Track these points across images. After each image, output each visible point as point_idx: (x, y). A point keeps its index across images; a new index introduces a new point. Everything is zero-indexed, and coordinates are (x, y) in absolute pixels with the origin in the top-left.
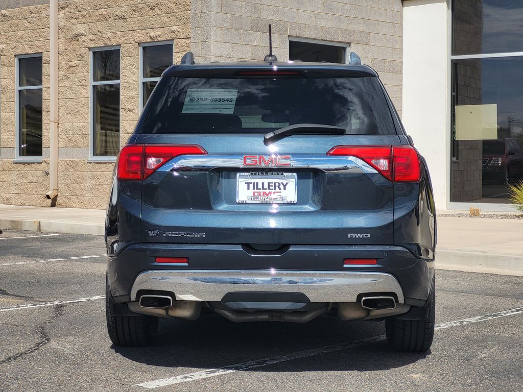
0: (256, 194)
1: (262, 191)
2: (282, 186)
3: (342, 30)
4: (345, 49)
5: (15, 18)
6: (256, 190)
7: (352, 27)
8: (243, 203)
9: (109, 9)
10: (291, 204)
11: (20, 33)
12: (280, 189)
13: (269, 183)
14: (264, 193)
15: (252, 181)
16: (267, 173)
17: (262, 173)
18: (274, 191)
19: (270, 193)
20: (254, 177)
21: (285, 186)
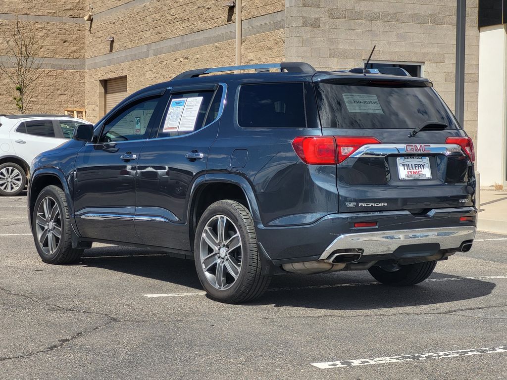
0: (409, 173)
1: (412, 170)
2: (422, 167)
3: (416, 53)
4: (420, 66)
5: (222, 49)
6: (409, 170)
7: (425, 50)
8: (404, 180)
9: (265, 42)
10: (428, 180)
11: (223, 59)
12: (421, 169)
13: (415, 165)
14: (414, 172)
15: (406, 163)
16: (413, 158)
17: (411, 158)
18: (418, 170)
19: (416, 172)
20: (406, 160)
21: (423, 166)
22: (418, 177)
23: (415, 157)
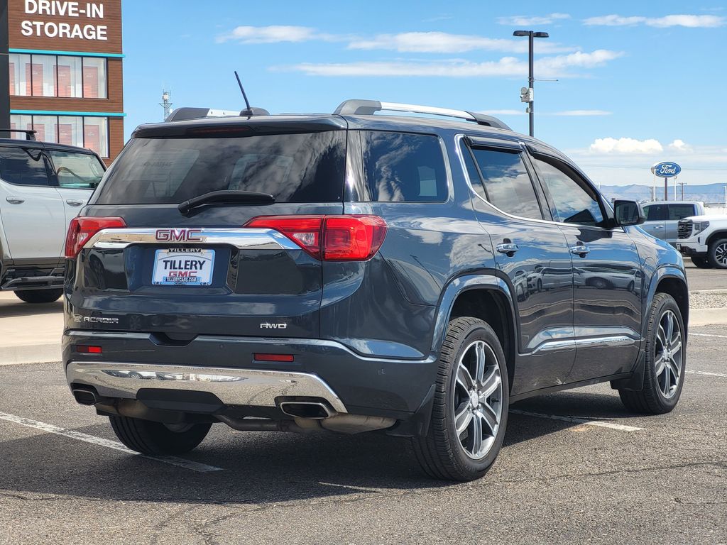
0: (172, 274)
1: (178, 270)
2: (198, 265)
6: (172, 270)
8: (157, 285)
10: (204, 286)
12: (196, 268)
13: (186, 262)
14: (180, 273)
15: (170, 259)
16: (184, 250)
17: (180, 250)
18: (190, 270)
19: (186, 273)
20: (172, 254)
21: (201, 265)
22: (185, 281)
23: (187, 250)
